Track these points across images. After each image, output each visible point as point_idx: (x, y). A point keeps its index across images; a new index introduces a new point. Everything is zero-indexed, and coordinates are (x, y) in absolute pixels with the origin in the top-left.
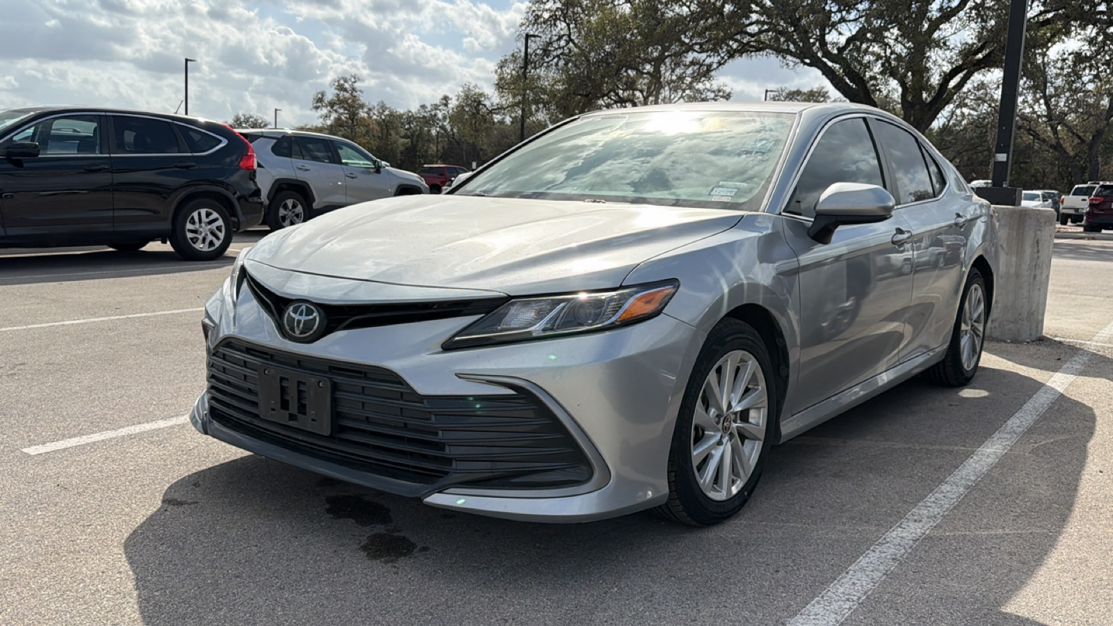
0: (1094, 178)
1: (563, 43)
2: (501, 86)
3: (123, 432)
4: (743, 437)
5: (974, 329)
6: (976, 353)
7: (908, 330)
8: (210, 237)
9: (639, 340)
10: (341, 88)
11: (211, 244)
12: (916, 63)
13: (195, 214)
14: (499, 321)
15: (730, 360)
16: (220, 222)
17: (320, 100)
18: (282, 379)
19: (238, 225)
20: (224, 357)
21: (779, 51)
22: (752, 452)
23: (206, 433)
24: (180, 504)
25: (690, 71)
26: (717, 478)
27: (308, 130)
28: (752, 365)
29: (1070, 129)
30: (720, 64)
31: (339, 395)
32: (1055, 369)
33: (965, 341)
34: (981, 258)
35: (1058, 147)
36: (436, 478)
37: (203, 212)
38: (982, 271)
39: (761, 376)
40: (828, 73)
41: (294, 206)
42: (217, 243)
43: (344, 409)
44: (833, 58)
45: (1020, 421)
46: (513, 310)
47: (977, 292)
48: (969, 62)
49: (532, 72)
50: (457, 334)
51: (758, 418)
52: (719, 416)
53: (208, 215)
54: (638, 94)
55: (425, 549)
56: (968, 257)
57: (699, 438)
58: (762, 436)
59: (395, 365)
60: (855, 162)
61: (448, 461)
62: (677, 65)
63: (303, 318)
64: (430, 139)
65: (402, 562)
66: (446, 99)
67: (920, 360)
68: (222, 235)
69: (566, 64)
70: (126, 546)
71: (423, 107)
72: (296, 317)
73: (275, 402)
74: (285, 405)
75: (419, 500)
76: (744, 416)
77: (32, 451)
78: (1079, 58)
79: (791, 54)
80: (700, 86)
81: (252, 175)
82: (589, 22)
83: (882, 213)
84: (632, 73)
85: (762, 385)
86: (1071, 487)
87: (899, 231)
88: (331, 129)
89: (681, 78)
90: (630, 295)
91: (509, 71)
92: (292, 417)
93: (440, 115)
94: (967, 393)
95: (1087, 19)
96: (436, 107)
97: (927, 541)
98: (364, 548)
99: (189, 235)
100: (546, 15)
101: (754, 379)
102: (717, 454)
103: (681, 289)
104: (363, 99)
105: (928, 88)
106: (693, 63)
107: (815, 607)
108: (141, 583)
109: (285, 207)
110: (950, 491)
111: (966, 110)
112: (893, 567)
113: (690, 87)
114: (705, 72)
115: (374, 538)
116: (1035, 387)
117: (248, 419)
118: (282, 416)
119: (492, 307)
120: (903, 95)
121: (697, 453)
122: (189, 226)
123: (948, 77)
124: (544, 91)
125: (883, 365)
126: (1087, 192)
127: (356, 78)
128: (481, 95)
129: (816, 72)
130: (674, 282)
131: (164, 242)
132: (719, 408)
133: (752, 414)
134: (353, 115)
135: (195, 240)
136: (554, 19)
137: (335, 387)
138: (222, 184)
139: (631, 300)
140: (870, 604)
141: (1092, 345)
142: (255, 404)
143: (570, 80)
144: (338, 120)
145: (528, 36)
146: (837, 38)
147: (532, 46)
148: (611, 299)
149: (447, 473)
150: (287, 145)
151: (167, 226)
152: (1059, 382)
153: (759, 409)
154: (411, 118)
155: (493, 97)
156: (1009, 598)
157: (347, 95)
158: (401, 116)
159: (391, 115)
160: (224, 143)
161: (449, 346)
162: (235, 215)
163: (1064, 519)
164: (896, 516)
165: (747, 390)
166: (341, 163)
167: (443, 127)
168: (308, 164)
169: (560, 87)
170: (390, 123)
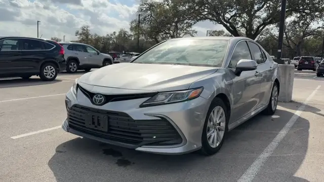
0: (300, 55)
1: (149, 17)
2: (131, 29)
3: (39, 132)
4: (219, 130)
5: (275, 99)
6: (275, 106)
7: (258, 100)
8: (51, 74)
9: (193, 104)
10: (84, 30)
11: (51, 76)
12: (250, 23)
13: (47, 68)
14: (155, 99)
15: (216, 109)
16: (54, 70)
17: (77, 33)
18: (93, 116)
19: (59, 70)
20: (74, 110)
21: (211, 20)
22: (222, 134)
23: (68, 132)
24: (61, 152)
25: (185, 25)
26: (213, 142)
27: (74, 42)
28: (222, 110)
29: (292, 42)
30: (194, 23)
31: (110, 120)
32: (297, 110)
33: (273, 102)
34: (276, 79)
35: (289, 46)
36: (139, 143)
37: (49, 67)
38: (277, 83)
39: (224, 113)
40: (225, 26)
41: (74, 65)
42: (53, 76)
43: (111, 124)
44: (227, 22)
45: (289, 124)
46: (159, 96)
47: (276, 89)
48: (265, 23)
49: (141, 25)
50: (144, 103)
51: (223, 125)
52: (213, 124)
53: (50, 68)
54: (171, 31)
55: (134, 163)
56: (274, 79)
57: (209, 130)
58: (224, 129)
59: (127, 112)
60: (238, 52)
61: (142, 138)
62: (182, 23)
63: (99, 99)
64: (110, 44)
65: (128, 167)
66: (115, 33)
67: (262, 108)
68: (54, 74)
69: (151, 23)
70: (49, 164)
71: (108, 35)
72: (97, 98)
73: (91, 123)
74: (93, 123)
75: (134, 149)
76: (219, 124)
77: (14, 138)
78: (295, 22)
79: (215, 20)
80: (188, 29)
81: (63, 56)
82: (157, 11)
83: (254, 68)
84: (169, 25)
85: (224, 116)
86: (307, 142)
87: (257, 72)
88: (80, 42)
89: (183, 27)
90: (191, 91)
91: (134, 25)
92: (96, 127)
93: (113, 37)
94: (274, 117)
95: (297, 11)
96: (112, 35)
97: (270, 158)
98: (117, 163)
99: (45, 74)
100: (145, 9)
101: (222, 114)
102: (213, 135)
103: (204, 90)
104: (90, 33)
105: (253, 30)
106: (187, 23)
107: (244, 176)
108: (56, 174)
109: (71, 65)
110: (274, 144)
111: (263, 36)
112: (263, 165)
113: (185, 30)
114: (190, 26)
115: (119, 160)
116: (292, 114)
117: (81, 127)
118: (93, 126)
119: (153, 95)
120: (246, 32)
121: (208, 134)
122: (45, 71)
123: (258, 27)
124: (144, 30)
125: (253, 109)
126: (298, 59)
127: (88, 27)
128: (126, 31)
129: (222, 25)
130: (202, 88)
131: (37, 76)
132: (213, 122)
133: (221, 123)
134: (87, 37)
135: (46, 75)
136: (147, 10)
137: (109, 118)
138: (53, 58)
139: (191, 93)
140: (258, 175)
141: (305, 103)
142: (84, 123)
143: (151, 28)
144: (83, 39)
145: (139, 15)
146: (228, 16)
147: (141, 18)
148: (186, 92)
149: (142, 141)
150: (72, 47)
151: (39, 71)
152: (298, 113)
153: (223, 122)
154: (104, 38)
155: (130, 33)
156: (295, 173)
157: (85, 31)
158: (101, 38)
159: (98, 37)
160: (55, 46)
161: (141, 106)
162: (58, 67)
163: (306, 151)
164: (261, 151)
165: (220, 117)
166: (87, 52)
167: (113, 41)
168: (78, 52)
169: (149, 29)
170: (98, 39)
